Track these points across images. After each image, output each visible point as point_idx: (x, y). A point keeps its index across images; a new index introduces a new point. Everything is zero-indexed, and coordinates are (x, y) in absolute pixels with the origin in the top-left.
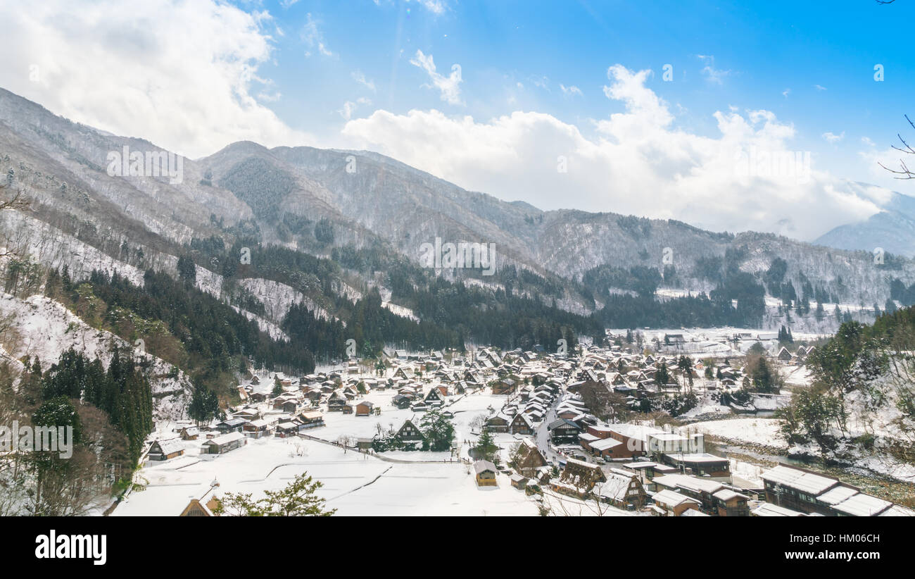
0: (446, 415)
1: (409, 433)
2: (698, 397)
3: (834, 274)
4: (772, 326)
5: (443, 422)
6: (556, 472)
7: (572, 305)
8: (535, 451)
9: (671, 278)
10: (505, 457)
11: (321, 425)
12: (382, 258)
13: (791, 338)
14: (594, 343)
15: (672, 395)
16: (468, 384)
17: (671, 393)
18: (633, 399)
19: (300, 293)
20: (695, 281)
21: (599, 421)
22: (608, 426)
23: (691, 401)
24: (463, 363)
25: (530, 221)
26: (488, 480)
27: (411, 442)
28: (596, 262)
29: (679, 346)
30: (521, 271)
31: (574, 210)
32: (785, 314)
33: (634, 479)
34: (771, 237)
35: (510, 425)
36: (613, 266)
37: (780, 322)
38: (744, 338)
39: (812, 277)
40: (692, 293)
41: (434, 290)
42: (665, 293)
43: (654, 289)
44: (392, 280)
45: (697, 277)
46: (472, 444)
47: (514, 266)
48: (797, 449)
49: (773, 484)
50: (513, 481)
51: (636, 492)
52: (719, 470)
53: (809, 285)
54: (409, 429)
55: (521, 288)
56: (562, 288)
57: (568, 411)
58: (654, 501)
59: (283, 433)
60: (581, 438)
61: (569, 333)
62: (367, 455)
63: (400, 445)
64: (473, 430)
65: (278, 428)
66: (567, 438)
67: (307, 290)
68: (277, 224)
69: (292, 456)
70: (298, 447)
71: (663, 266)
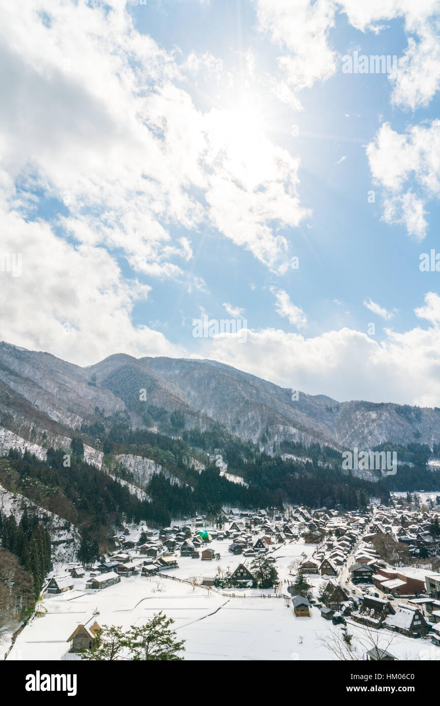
0: (270, 559)
1: (242, 574)
5: (268, 565)
6: (355, 606)
7: (364, 474)
8: (339, 588)
10: (316, 592)
11: (176, 567)
12: (220, 439)
14: (381, 503)
16: (286, 535)
18: (414, 548)
19: (160, 466)
21: (388, 566)
22: (395, 570)
24: (282, 519)
25: (329, 410)
26: (303, 612)
27: (244, 581)
28: (381, 440)
30: (324, 447)
31: (362, 401)
33: (417, 612)
35: (319, 568)
36: (394, 443)
41: (259, 462)
42: (435, 464)
43: (426, 461)
44: (228, 455)
46: (290, 583)
47: (318, 444)
50: (322, 613)
51: (420, 623)
54: (242, 571)
55: (324, 461)
57: (364, 557)
58: (434, 631)
59: (147, 573)
60: (374, 578)
61: (362, 495)
62: (210, 591)
63: (235, 584)
64: (290, 572)
65: (143, 569)
66: (363, 578)
67: (165, 463)
68: (143, 414)
69: (154, 592)
70: (159, 584)
71: (432, 443)
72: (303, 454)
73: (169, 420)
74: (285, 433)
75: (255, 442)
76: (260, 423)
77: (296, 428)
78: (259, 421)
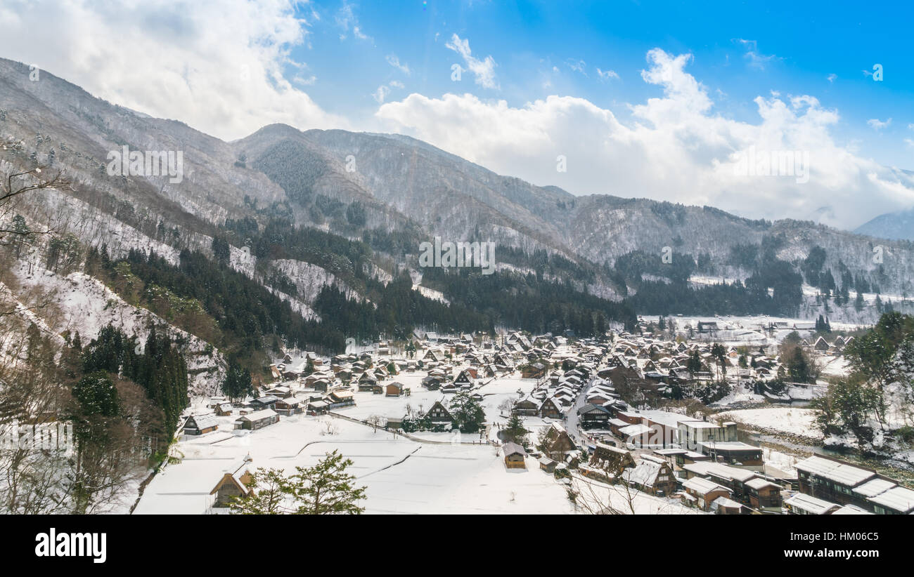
0: (476, 397)
1: (438, 414)
2: (731, 385)
4: (809, 315)
5: (472, 404)
6: (585, 457)
7: (604, 291)
8: (564, 434)
9: (705, 266)
10: (534, 439)
11: (352, 405)
12: (414, 241)
13: (829, 327)
14: (625, 329)
15: (704, 383)
16: (497, 367)
17: (704, 381)
18: (664, 386)
19: (332, 275)
20: (730, 269)
21: (629, 407)
22: (638, 412)
23: (724, 389)
24: (493, 347)
25: (562, 206)
26: (517, 463)
27: (441, 423)
28: (629, 248)
29: (713, 334)
30: (553, 255)
31: (606, 195)
32: (823, 304)
33: (664, 465)
34: (810, 225)
35: (539, 408)
36: (646, 252)
37: (817, 311)
38: (780, 327)
39: (852, 267)
40: (726, 280)
41: (465, 274)
42: (698, 280)
43: (687, 275)
45: (732, 265)
46: (501, 427)
47: (545, 251)
48: (832, 440)
49: (807, 474)
50: (542, 464)
51: (666, 478)
52: (752, 459)
53: (849, 274)
54: (438, 410)
55: (552, 274)
56: (593, 273)
57: (598, 396)
58: (685, 488)
59: (315, 411)
60: (611, 424)
61: (600, 319)
63: (429, 426)
64: (502, 413)
65: (310, 407)
66: (597, 423)
67: (339, 272)
68: (309, 206)
69: (323, 434)
70: (329, 425)
71: (698, 253)
72: (524, 264)
73: (345, 215)
74: (501, 235)
76: (468, 222)
77: (516, 230)
78: (467, 218)
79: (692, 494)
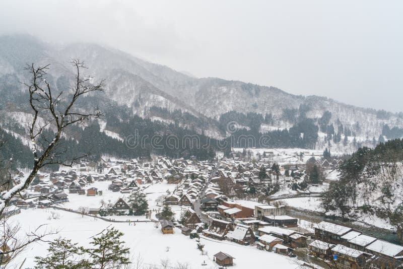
0: (142, 195)
1: (121, 205)
2: (280, 186)
3: (355, 121)
4: (320, 148)
5: (141, 199)
6: (206, 226)
7: (212, 134)
8: (195, 215)
9: (269, 120)
10: (177, 218)
11: (66, 201)
12: (101, 102)
13: (330, 155)
14: (224, 156)
15: (267, 185)
16: (154, 178)
18: (246, 187)
20: (282, 122)
21: (229, 199)
22: (233, 201)
23: (277, 188)
24: (150, 166)
25: (190, 83)
26: (168, 231)
27: (123, 210)
28: (228, 110)
29: (271, 158)
30: (185, 113)
31: (216, 78)
32: (327, 142)
33: (249, 229)
34: (324, 99)
35: (179, 201)
36: (237, 112)
37: (325, 146)
38: (305, 154)
39: (342, 120)
40: (280, 129)
41: (132, 122)
42: (265, 128)
43: (259, 125)
44: (107, 115)
45: (283, 120)
46: (158, 212)
47: (181, 110)
48: (330, 213)
49: (320, 231)
50: (183, 231)
51: (250, 236)
52: (291, 224)
53: (342, 126)
54: (121, 203)
55: (184, 123)
56: (208, 124)
57: (212, 193)
58: (259, 240)
59: (43, 206)
60: (219, 208)
61: (211, 149)
62: (96, 218)
63: (115, 212)
64: (158, 204)
65: (40, 203)
66: (211, 208)
69: (50, 219)
70: (53, 214)
71: (265, 113)
72: (167, 117)
73: (55, 84)
74: (154, 100)
75: (129, 106)
76: (134, 91)
77: (164, 97)
78: (134, 89)
79: (263, 243)
